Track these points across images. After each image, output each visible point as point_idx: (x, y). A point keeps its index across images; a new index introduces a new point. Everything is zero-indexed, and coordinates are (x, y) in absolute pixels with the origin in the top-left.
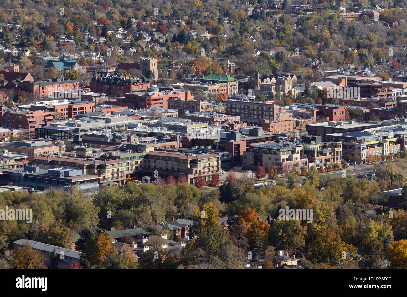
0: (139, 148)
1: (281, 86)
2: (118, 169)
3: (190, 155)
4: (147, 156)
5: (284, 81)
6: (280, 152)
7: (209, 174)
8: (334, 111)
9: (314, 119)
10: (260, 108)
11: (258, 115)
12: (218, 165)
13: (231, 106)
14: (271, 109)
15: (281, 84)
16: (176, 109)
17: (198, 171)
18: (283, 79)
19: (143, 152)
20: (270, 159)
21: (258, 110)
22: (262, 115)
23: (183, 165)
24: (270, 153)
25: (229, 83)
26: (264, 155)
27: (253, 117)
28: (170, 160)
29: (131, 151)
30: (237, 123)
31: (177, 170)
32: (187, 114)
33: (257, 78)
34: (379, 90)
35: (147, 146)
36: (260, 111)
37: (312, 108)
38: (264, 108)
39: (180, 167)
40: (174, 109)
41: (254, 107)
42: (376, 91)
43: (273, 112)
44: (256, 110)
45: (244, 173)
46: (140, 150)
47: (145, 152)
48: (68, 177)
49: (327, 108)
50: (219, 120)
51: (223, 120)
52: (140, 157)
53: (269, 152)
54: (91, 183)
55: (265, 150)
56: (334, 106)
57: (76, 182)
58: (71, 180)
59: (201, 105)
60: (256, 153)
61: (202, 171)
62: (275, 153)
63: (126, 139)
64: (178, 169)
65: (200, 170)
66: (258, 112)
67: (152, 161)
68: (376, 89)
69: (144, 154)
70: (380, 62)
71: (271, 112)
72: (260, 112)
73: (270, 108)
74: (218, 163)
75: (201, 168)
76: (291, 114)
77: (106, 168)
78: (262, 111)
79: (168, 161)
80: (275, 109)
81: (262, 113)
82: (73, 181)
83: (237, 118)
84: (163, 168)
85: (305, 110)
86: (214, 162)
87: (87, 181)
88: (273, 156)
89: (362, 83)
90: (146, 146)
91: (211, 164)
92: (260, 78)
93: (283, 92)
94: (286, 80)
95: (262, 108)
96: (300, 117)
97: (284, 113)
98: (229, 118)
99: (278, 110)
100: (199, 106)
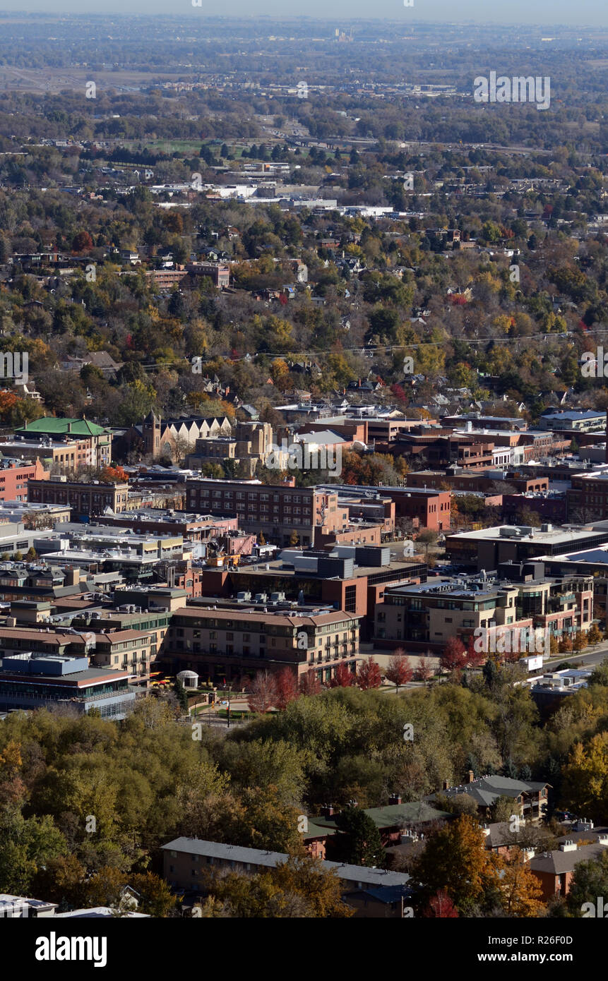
0: (150, 599)
1: (250, 444)
2: (135, 654)
3: (291, 614)
4: (175, 621)
5: (257, 432)
6: (474, 603)
7: (329, 664)
8: (431, 501)
9: (391, 523)
10: (276, 496)
11: (270, 514)
12: (354, 639)
13: (198, 492)
14: (306, 499)
15: (247, 439)
16: (66, 504)
17: (316, 656)
18: (254, 428)
19: (164, 610)
20: (449, 620)
21: (271, 502)
22: (281, 515)
23: (280, 642)
24: (446, 607)
25: (93, 438)
26: (433, 613)
27: (258, 519)
28: (238, 629)
29: (135, 608)
30: (234, 534)
31: (258, 652)
32: (109, 515)
33: (151, 426)
34: (467, 449)
35: (173, 594)
36: (276, 504)
37: (375, 496)
38: (287, 497)
39: (269, 646)
40: (58, 503)
41: (259, 494)
42: (461, 455)
43: (311, 506)
44: (265, 503)
45: (423, 658)
46: (152, 604)
47: (169, 610)
48: (61, 675)
49: (409, 495)
50: (196, 529)
51: (203, 528)
52: (161, 623)
53: (443, 605)
54: (114, 690)
55: (433, 600)
56: (425, 490)
57: (85, 689)
58: (76, 683)
59: (116, 493)
60: (410, 607)
61: (324, 654)
62: (460, 606)
63: (61, 579)
64: (262, 650)
65: (320, 653)
66: (271, 509)
67: (188, 631)
68: (460, 447)
69: (167, 615)
70: (358, 385)
71: (308, 506)
72: (276, 508)
73: (302, 497)
74: (354, 632)
75: (322, 648)
76: (346, 511)
77: (112, 651)
78: (282, 503)
79: (235, 630)
80: (315, 499)
81: (281, 509)
82: (81, 687)
83: (231, 524)
84: (218, 649)
85: (359, 501)
86: (347, 631)
87: (108, 685)
88: (457, 615)
89: (421, 435)
90: (169, 594)
91: (341, 638)
92: (157, 426)
93: (256, 459)
94: (261, 431)
95: (281, 498)
96: (360, 519)
97: (333, 509)
98: (218, 524)
99: (321, 501)
100: (113, 495)
